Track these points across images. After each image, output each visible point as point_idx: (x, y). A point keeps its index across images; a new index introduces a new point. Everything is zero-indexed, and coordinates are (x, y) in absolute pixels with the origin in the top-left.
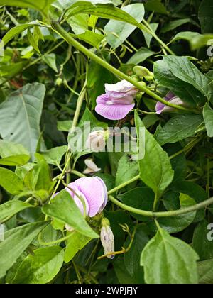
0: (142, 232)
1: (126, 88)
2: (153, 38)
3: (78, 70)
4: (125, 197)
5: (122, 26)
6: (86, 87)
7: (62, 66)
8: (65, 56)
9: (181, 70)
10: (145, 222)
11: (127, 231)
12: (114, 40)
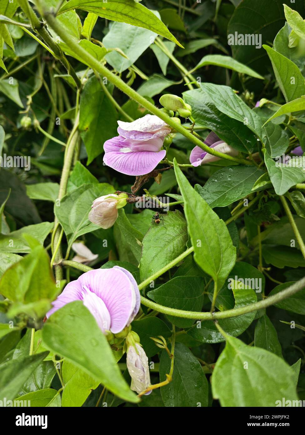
0: (182, 345)
1: (154, 126)
2: (171, 62)
3: (55, 105)
4: (159, 293)
5: (130, 40)
6: (78, 129)
7: (30, 97)
8: (33, 84)
9: (226, 103)
10: (186, 329)
11: (165, 347)
12: (119, 61)
